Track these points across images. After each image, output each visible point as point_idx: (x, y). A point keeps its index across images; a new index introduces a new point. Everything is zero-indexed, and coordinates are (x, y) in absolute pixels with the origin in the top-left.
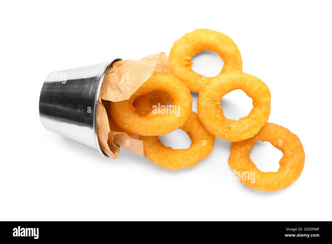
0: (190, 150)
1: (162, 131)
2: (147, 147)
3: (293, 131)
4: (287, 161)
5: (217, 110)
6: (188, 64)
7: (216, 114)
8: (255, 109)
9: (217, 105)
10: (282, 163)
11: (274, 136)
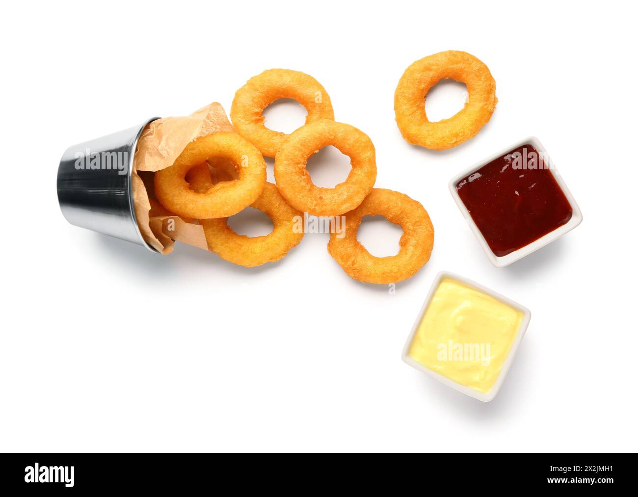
0: (272, 236)
1: (226, 209)
2: (211, 236)
3: (414, 196)
4: (409, 239)
5: (301, 176)
6: (259, 118)
7: (301, 181)
8: (355, 170)
9: (300, 169)
10: (403, 243)
11: (386, 206)
